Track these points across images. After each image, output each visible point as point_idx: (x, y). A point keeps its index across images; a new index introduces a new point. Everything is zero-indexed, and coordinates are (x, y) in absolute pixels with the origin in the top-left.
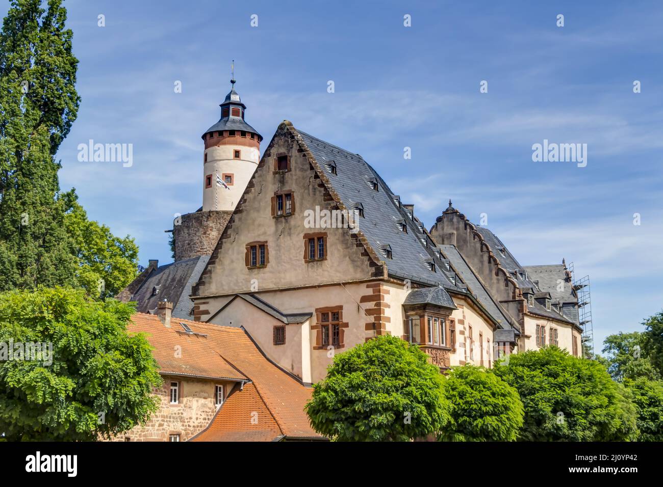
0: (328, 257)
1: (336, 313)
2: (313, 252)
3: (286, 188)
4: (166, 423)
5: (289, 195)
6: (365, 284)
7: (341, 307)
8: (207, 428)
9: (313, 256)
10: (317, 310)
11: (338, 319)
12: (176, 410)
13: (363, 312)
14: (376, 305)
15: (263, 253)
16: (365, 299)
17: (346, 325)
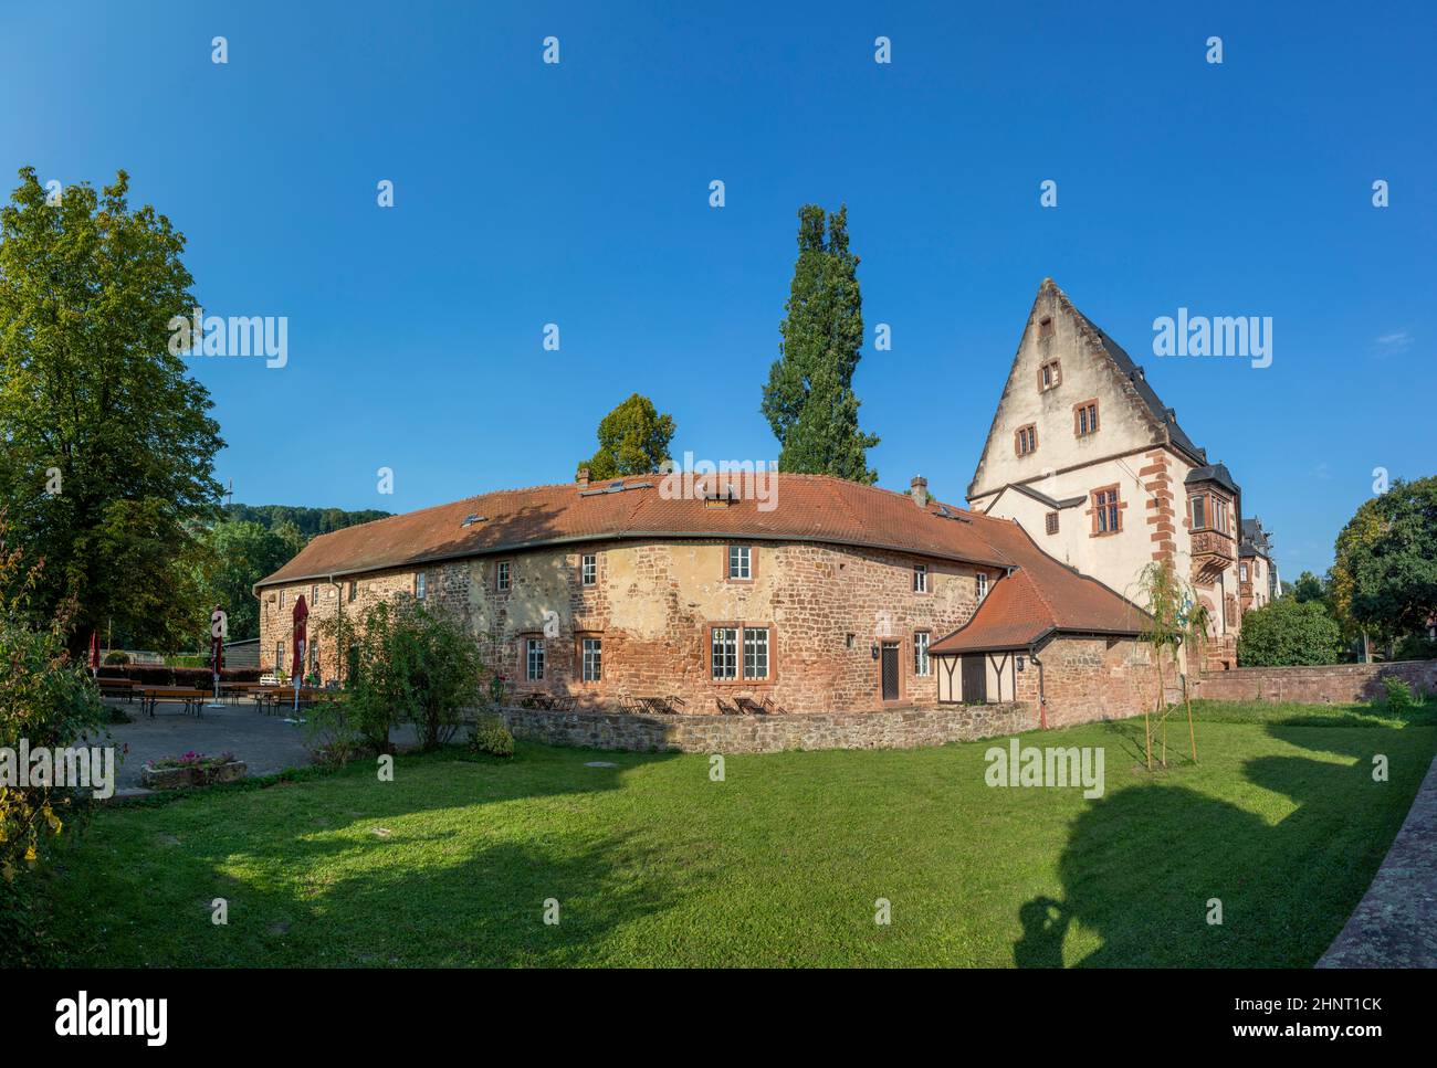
0: (1101, 428)
1: (1113, 492)
2: (1084, 424)
3: (1051, 358)
4: (909, 617)
5: (1055, 364)
6: (1144, 454)
7: (1118, 485)
8: (968, 624)
9: (1084, 430)
10: (1091, 492)
11: (1115, 499)
12: (923, 600)
13: (1142, 489)
14: (1158, 477)
15: (1032, 437)
16: (1144, 472)
17: (1125, 505)
